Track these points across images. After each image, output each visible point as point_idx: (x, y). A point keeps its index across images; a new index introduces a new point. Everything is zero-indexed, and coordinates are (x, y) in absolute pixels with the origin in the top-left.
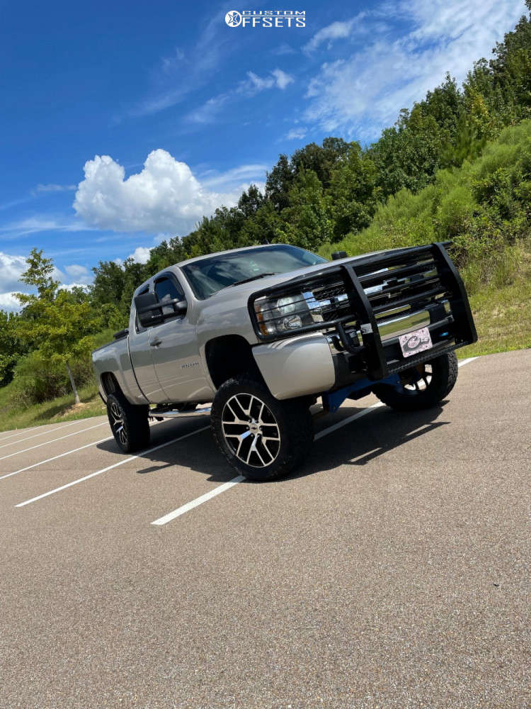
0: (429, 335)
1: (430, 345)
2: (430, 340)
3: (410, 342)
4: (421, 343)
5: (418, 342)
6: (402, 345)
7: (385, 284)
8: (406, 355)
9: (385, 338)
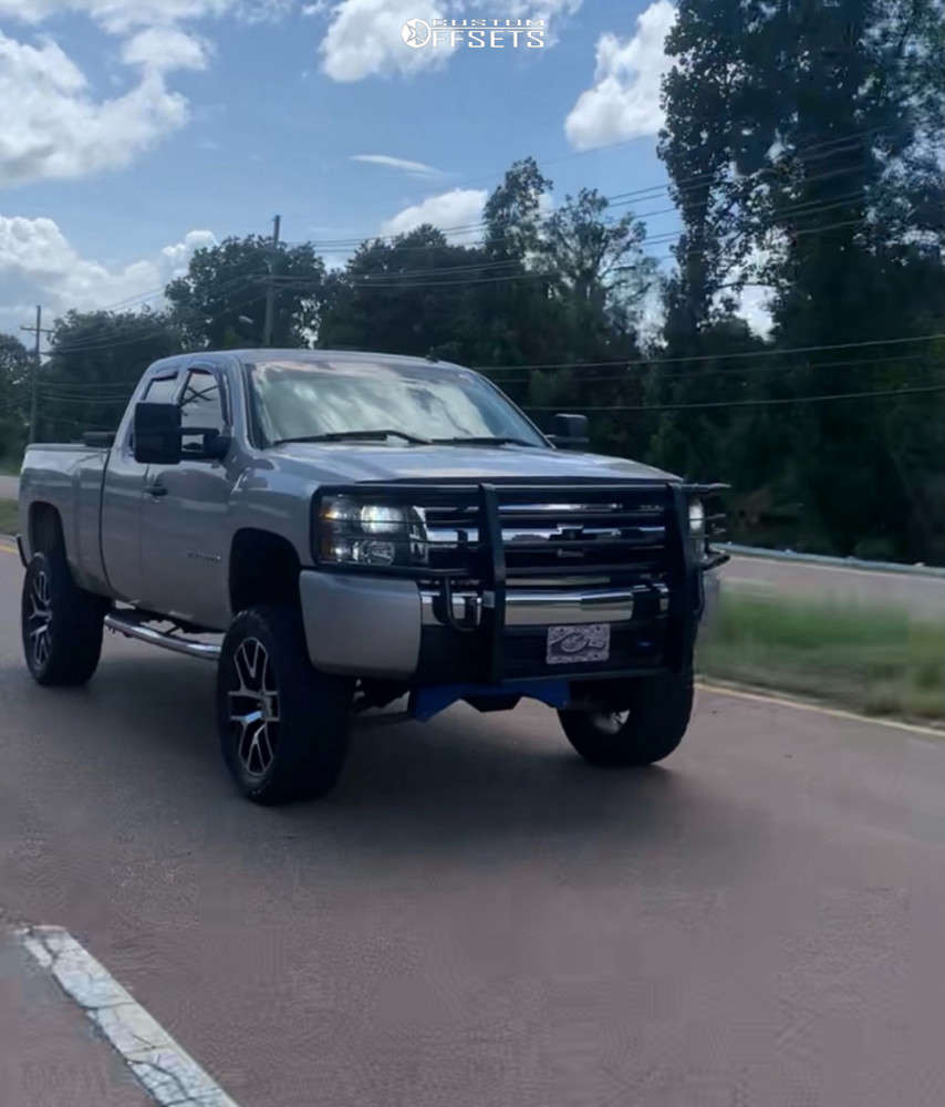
0: (608, 638)
1: (604, 655)
2: (607, 647)
3: (568, 641)
4: (587, 648)
5: (581, 645)
6: (550, 642)
7: (560, 530)
8: (552, 660)
9: (513, 617)
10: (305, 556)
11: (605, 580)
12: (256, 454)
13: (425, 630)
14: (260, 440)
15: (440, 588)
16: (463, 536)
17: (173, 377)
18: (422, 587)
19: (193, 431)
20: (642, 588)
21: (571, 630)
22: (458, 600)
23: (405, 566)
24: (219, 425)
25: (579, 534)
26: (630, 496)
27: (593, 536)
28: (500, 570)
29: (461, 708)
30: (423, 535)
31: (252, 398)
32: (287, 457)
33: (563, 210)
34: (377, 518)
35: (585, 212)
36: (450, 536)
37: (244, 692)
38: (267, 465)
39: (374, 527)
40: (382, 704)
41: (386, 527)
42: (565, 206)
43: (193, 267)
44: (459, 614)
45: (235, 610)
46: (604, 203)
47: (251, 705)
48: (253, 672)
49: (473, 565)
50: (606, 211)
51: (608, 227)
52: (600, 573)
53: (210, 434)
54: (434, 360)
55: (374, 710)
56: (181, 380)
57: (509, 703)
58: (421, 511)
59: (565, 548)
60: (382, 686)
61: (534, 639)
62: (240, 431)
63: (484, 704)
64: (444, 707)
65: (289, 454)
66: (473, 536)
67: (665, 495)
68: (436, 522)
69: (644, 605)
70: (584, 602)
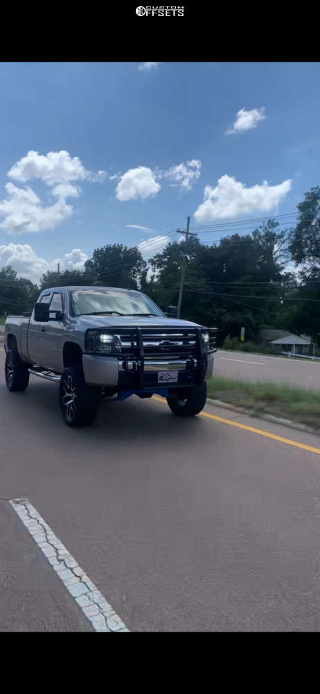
0: (178, 375)
1: (176, 381)
2: (177, 378)
3: (164, 376)
4: (171, 378)
5: (169, 377)
6: (159, 377)
7: (162, 342)
8: (160, 382)
9: (146, 369)
10: (83, 350)
11: (178, 357)
12: (72, 319)
13: (120, 372)
14: (73, 314)
15: (125, 360)
16: (133, 344)
17: (49, 295)
18: (119, 360)
19: (53, 312)
20: (189, 360)
21: (165, 373)
22: (130, 363)
23: (114, 353)
24: (61, 310)
25: (168, 343)
26: (185, 331)
27: (172, 344)
28: (142, 353)
29: (134, 397)
30: (120, 343)
31: (72, 302)
32: (83, 320)
33: (261, 227)
34: (105, 338)
35: (269, 227)
36: (129, 344)
37: (67, 395)
38: (75, 322)
39: (105, 341)
40: (111, 396)
41: (109, 341)
42: (262, 225)
43: (94, 255)
44: (131, 367)
45: (65, 366)
46: (277, 224)
47: (69, 398)
48: (68, 387)
49: (135, 353)
50: (277, 227)
51: (277, 233)
52: (178, 355)
53: (58, 313)
54: (129, 290)
55: (108, 398)
56: (50, 297)
57: (149, 395)
58: (119, 336)
59: (164, 347)
60: (110, 390)
61: (154, 375)
62: (67, 312)
63: (142, 396)
64: (129, 396)
65: (83, 319)
66: (135, 344)
67: (195, 331)
68: (124, 339)
69: (190, 365)
70: (170, 364)
